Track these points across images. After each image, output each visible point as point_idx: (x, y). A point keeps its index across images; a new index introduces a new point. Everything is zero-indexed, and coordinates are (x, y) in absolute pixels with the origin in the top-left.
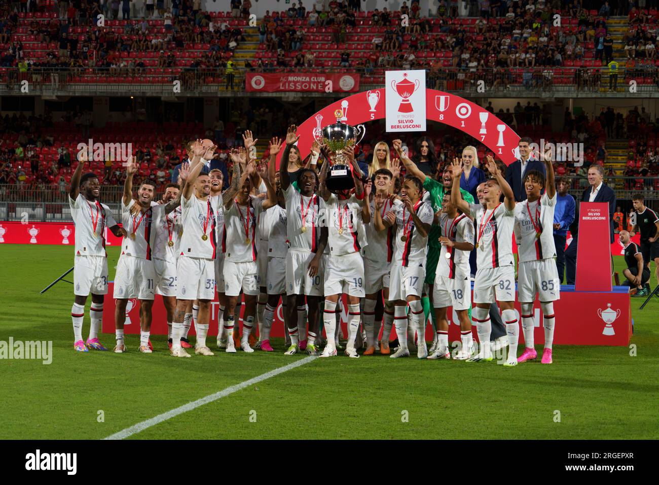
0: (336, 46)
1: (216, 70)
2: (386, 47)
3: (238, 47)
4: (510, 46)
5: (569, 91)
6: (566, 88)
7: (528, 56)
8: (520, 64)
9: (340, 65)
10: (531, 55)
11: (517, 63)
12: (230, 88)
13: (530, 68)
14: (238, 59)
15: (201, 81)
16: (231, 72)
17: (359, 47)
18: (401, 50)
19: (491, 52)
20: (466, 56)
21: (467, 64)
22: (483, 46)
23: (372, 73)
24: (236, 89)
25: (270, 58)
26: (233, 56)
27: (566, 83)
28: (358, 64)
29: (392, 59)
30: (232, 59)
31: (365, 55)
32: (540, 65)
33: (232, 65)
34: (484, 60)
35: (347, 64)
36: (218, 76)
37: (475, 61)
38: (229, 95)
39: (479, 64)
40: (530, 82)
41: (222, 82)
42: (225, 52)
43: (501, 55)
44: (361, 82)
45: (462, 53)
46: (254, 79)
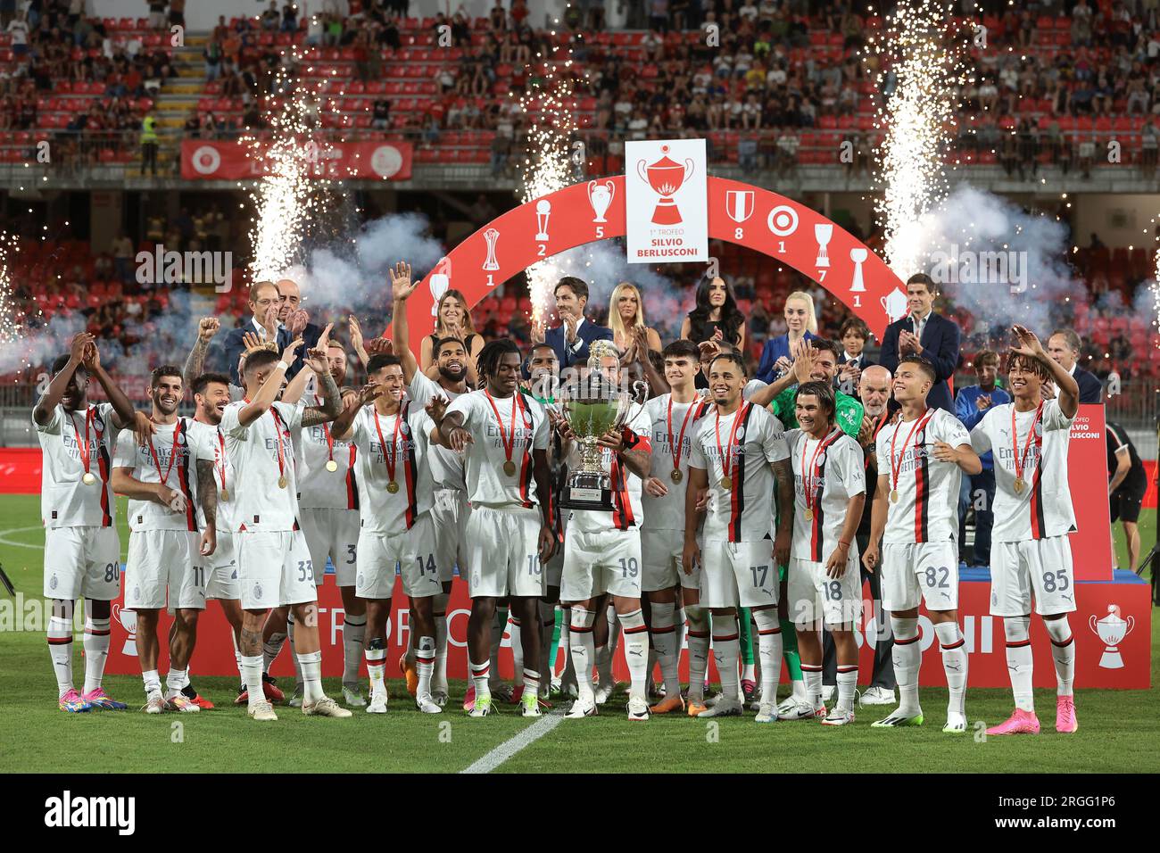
0: (361, 88)
1: (119, 136)
2: (462, 88)
3: (164, 89)
4: (711, 89)
5: (831, 178)
6: (824, 173)
7: (747, 107)
8: (733, 124)
9: (370, 126)
10: (753, 106)
11: (727, 122)
12: (148, 171)
13: (752, 131)
14: (164, 113)
15: (90, 157)
16: (152, 141)
17: (408, 89)
18: (493, 96)
19: (674, 99)
20: (624, 107)
21: (626, 124)
22: (657, 88)
23: (436, 141)
24: (161, 173)
25: (228, 111)
26: (153, 108)
27: (824, 162)
28: (409, 123)
29: (476, 112)
30: (152, 113)
31: (421, 105)
32: (771, 126)
33: (153, 125)
34: (660, 115)
35: (385, 123)
36: (125, 148)
37: (643, 118)
38: (147, 184)
39: (650, 123)
40: (753, 160)
41: (132, 159)
42: (136, 100)
43: (695, 107)
44: (415, 161)
45: (616, 100)
46: (198, 154)
